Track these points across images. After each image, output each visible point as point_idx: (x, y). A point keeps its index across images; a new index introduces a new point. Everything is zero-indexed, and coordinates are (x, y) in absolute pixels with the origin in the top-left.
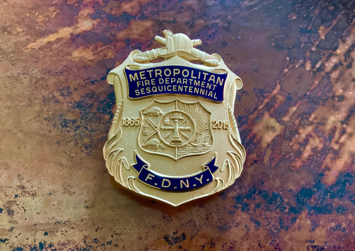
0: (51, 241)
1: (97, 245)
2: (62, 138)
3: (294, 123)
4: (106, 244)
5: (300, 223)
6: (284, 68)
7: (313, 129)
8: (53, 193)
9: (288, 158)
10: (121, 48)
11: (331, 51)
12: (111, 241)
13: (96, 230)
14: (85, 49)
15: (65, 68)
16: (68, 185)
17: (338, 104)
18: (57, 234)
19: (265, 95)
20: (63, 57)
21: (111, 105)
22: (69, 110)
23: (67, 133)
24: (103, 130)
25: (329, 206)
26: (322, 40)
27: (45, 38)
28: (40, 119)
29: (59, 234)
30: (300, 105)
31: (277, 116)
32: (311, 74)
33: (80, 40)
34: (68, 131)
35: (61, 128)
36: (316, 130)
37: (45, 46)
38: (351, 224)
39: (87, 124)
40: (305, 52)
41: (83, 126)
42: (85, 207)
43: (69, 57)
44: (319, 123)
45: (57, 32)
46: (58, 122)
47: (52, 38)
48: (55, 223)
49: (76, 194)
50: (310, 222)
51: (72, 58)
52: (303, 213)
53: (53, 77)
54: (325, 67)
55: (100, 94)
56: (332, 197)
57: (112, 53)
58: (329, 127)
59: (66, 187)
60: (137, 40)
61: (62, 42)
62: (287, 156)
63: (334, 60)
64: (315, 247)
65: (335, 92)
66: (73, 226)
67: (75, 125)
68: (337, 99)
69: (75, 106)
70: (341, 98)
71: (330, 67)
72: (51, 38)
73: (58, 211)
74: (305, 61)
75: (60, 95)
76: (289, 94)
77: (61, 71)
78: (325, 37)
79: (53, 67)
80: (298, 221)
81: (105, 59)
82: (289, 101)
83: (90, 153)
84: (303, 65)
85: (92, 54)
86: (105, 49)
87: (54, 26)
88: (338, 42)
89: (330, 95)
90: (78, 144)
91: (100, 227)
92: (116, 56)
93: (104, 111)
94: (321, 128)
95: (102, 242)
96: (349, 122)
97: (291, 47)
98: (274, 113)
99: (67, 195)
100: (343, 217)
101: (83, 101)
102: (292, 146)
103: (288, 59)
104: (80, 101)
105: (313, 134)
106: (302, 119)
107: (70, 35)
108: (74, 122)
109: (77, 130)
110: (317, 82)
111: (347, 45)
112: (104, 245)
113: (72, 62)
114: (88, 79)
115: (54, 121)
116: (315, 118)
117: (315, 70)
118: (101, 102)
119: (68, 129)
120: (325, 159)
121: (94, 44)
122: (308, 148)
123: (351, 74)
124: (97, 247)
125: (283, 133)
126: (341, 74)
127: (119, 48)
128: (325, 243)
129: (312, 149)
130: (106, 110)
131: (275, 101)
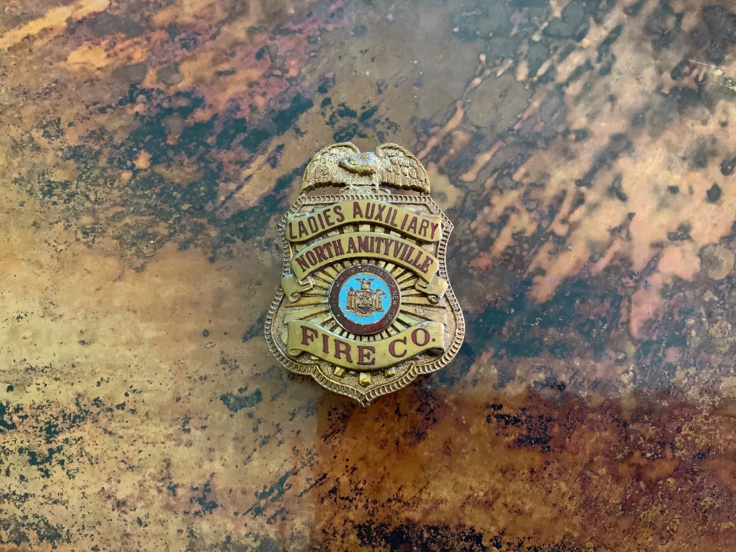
0: (19, 402)
1: (98, 409)
2: (43, 216)
3: (483, 186)
4: (115, 409)
5: (477, 372)
6: (475, 77)
7: (519, 197)
8: (23, 316)
9: (466, 252)
10: (159, 43)
11: (571, 41)
12: (124, 404)
13: (99, 384)
14: (93, 46)
15: (54, 85)
16: (51, 303)
17: (573, 147)
18: (28, 389)
19: (432, 131)
20: (51, 64)
21: (136, 152)
22: (58, 164)
23: (52, 207)
24: (118, 200)
25: (537, 343)
26: (556, 18)
27: (20, 28)
28: (5, 180)
29: (33, 388)
30: (498, 151)
31: (452, 172)
32: (527, 87)
33: (84, 30)
34: (55, 203)
35: (41, 196)
36: (525, 200)
37: (19, 44)
38: (576, 377)
39: (89, 190)
40: (520, 43)
41: (82, 192)
42: (80, 342)
43: (62, 64)
44: (533, 185)
45: (42, 16)
46: (37, 187)
47: (34, 27)
48: (27, 370)
49: (64, 319)
50: (496, 371)
51: (68, 65)
52: (484, 353)
53: (31, 102)
54: (556, 73)
55: (115, 132)
56: (545, 325)
57: (142, 52)
58: (551, 191)
59: (47, 306)
60: (192, 26)
61: (52, 36)
62: (464, 249)
63: (576, 59)
64: (502, 417)
65: (571, 123)
66: (58, 376)
67: (67, 191)
68: (573, 137)
69: (68, 156)
70: (581, 136)
71: (566, 72)
72: (31, 28)
73: (32, 347)
74: (516, 63)
75: (43, 136)
76: (478, 128)
77: (47, 90)
78: (563, 12)
79: (33, 83)
80: (473, 369)
81: (128, 64)
82: (477, 141)
83: (91, 244)
84: (512, 71)
85: (104, 55)
86: (128, 47)
87: (37, 6)
88: (588, 23)
89: (561, 128)
90: (70, 226)
91: (105, 378)
92: (149, 57)
93: (121, 164)
94: (535, 194)
95: (108, 405)
96: (592, 182)
97: (491, 34)
98: (446, 166)
99: (48, 319)
100: (562, 362)
101: (83, 146)
102: (476, 229)
103: (483, 58)
104: (79, 146)
105: (518, 206)
106: (501, 177)
107: (67, 21)
108: (65, 185)
109: (69, 200)
110: (536, 104)
111: (606, 28)
112: (111, 410)
113: (69, 73)
114: (95, 104)
115: (29, 185)
116: (527, 175)
117: (535, 79)
118: (117, 148)
119: (55, 199)
120: (536, 253)
121: (110, 37)
122: (507, 233)
123: (607, 87)
124: (98, 413)
125: (460, 203)
126: (587, 87)
127: (156, 41)
128: (524, 409)
129: (513, 235)
130: (125, 163)
131: (451, 142)
